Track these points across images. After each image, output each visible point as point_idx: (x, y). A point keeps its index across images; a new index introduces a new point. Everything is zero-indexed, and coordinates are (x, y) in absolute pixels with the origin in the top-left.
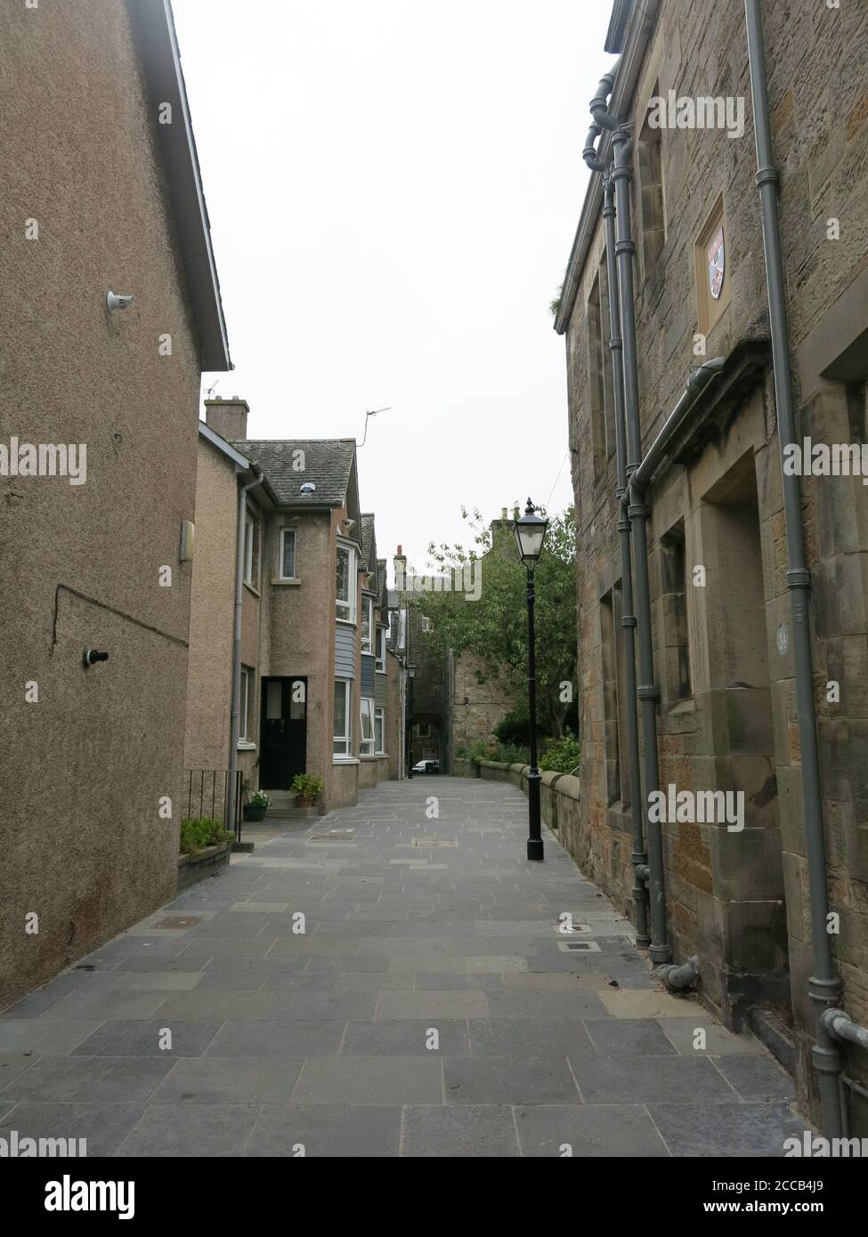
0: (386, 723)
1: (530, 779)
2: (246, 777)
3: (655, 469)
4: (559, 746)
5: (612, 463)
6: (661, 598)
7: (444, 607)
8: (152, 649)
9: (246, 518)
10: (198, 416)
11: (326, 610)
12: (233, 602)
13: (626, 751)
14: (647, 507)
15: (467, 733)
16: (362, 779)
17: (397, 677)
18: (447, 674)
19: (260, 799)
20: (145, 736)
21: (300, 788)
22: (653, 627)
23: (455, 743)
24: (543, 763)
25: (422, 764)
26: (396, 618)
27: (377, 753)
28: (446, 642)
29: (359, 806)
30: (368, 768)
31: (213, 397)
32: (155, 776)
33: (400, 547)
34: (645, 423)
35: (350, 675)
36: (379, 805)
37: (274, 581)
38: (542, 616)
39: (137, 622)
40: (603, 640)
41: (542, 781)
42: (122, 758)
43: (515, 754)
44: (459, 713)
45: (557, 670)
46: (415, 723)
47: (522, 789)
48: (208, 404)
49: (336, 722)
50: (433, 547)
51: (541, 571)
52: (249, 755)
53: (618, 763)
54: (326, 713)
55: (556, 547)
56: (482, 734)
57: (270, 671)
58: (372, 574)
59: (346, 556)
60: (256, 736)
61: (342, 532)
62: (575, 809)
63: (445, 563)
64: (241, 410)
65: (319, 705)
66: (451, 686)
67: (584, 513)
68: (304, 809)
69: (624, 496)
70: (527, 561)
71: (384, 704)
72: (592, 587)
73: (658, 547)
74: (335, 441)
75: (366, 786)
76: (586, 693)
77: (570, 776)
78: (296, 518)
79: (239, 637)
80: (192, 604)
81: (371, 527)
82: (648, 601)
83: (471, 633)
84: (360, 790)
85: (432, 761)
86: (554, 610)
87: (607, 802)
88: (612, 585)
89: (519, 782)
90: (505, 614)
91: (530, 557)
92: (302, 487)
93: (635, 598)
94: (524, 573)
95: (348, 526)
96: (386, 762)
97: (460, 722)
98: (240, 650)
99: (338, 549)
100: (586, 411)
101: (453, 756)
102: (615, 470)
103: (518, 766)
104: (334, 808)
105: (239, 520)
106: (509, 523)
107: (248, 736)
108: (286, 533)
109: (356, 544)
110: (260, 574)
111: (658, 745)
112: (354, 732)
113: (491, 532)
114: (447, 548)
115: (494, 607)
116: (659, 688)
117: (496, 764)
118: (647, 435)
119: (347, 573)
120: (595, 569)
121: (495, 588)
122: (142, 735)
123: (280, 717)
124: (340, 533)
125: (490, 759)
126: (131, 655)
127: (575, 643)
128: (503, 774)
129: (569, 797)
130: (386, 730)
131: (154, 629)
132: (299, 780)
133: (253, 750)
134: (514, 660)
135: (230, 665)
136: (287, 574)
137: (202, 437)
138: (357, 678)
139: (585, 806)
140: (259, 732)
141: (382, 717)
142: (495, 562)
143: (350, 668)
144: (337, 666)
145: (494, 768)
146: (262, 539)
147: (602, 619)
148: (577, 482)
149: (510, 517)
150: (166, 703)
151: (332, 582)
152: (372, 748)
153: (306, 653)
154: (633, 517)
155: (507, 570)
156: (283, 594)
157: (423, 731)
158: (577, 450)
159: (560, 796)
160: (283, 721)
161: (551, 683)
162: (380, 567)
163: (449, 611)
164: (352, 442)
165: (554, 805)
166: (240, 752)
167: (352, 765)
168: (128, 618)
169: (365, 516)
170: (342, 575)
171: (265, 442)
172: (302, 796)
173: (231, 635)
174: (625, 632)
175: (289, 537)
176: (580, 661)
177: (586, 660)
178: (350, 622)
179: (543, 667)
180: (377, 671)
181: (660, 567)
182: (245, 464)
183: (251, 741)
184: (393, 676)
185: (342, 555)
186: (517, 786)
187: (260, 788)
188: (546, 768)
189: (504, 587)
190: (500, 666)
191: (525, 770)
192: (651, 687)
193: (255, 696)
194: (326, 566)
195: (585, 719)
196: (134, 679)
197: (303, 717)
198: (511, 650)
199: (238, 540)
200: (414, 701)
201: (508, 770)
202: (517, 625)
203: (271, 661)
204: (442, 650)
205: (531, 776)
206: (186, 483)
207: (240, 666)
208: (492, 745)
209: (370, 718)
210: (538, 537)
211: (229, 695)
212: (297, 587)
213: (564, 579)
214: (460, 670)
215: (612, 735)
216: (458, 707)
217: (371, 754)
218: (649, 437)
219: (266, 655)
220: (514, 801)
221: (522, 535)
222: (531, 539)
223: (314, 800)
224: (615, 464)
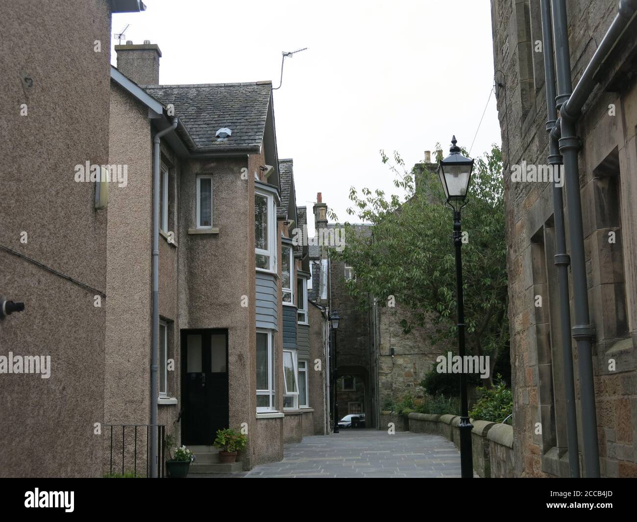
0: (310, 377)
1: (461, 428)
2: (168, 432)
3: (586, 99)
4: (490, 395)
5: (541, 94)
6: (595, 233)
7: (367, 255)
8: (69, 299)
9: (161, 166)
10: (110, 62)
11: (245, 259)
12: (149, 252)
13: (561, 396)
14: (579, 138)
15: (394, 385)
16: (286, 434)
17: (321, 329)
18: (371, 325)
19: (183, 455)
20: (64, 389)
21: (224, 443)
22: (588, 264)
23: (382, 396)
24: (474, 413)
25: (347, 419)
26: (318, 268)
27: (302, 407)
28: (369, 291)
29: (284, 460)
30: (293, 422)
31: (123, 43)
32: (75, 431)
33: (319, 195)
34: (574, 52)
35: (272, 326)
36: (305, 460)
37: (191, 231)
38: (469, 261)
39: (52, 272)
40: (535, 281)
41: (474, 430)
42: (41, 412)
43: (444, 405)
44: (385, 364)
45: (486, 316)
46: (339, 377)
47: (452, 440)
48: (119, 49)
49: (258, 375)
50: (354, 192)
51: (467, 214)
52: (170, 410)
53: (553, 408)
54: (248, 367)
55: (482, 190)
56: (409, 385)
57: (189, 323)
58: (291, 221)
59: (265, 204)
60: (177, 390)
61: (260, 179)
62: (508, 457)
63: (366, 208)
64: (153, 54)
65: (240, 357)
66: (376, 337)
67: (512, 149)
68: (228, 464)
69: (554, 129)
70: (453, 203)
71: (307, 357)
72: (522, 227)
73: (591, 180)
74: (250, 85)
75: (291, 440)
76: (518, 337)
77: (502, 424)
78: (212, 165)
79: (156, 289)
80: (108, 254)
81: (289, 174)
82: (581, 235)
83: (395, 281)
84: (285, 445)
85: (358, 416)
86: (481, 255)
87: (542, 448)
88: (543, 224)
89: (449, 434)
90: (430, 261)
91: (456, 198)
92: (218, 133)
93: (568, 235)
94: (449, 218)
95: (266, 172)
96: (310, 416)
97: (387, 374)
98: (158, 302)
99: (257, 196)
100: (512, 44)
101: (379, 409)
102: (544, 103)
103: (448, 417)
104: (258, 464)
105: (153, 168)
106: (432, 167)
107: (169, 391)
108: (202, 181)
109: (275, 191)
110: (176, 223)
111: (596, 386)
112: (277, 386)
113: (413, 176)
114: (369, 193)
115: (419, 254)
116: (595, 327)
117: (425, 415)
118: (576, 64)
119: (266, 222)
120: (525, 207)
121: (420, 234)
122: (61, 388)
123: (201, 372)
124: (258, 179)
125: (418, 411)
126: (48, 305)
127: (505, 289)
128: (432, 426)
129: (502, 445)
130: (310, 382)
131: (70, 279)
132: (222, 435)
133: (174, 405)
134: (440, 307)
135: (148, 317)
136: (205, 222)
137: (114, 84)
138: (279, 328)
139: (519, 454)
140: (179, 386)
141: (306, 369)
142: (419, 207)
143: (272, 319)
144: (258, 317)
145: (423, 420)
146: (178, 187)
147: (533, 259)
148: (504, 118)
149: (433, 160)
150: (85, 355)
151: (251, 230)
152: (296, 402)
153: (225, 304)
154: (564, 150)
155: (431, 215)
156: (200, 242)
157: (348, 385)
158: (503, 83)
159: (492, 445)
160: (204, 375)
161: (479, 331)
162: (299, 217)
163: (372, 259)
164: (268, 85)
165: (486, 455)
166: (161, 406)
167: (275, 419)
168: (43, 267)
169: (284, 162)
170: (261, 223)
171: (179, 87)
172: (225, 451)
173: (148, 286)
174: (559, 271)
175: (206, 185)
176: (510, 305)
177: (518, 302)
178: (271, 271)
179: (472, 315)
180: (299, 323)
181: (593, 201)
182: (158, 109)
183: (172, 396)
184: (316, 328)
185: (261, 203)
186: (447, 437)
187: (183, 443)
188: (478, 418)
189: (429, 232)
190: (427, 315)
191: (454, 420)
192: (587, 326)
193: (175, 350)
194: (244, 213)
195: (517, 364)
196: (51, 330)
197: (225, 371)
198: (437, 298)
199: (153, 188)
200: (337, 353)
201: (437, 422)
202: (443, 272)
203: (190, 313)
204: (365, 299)
205: (463, 425)
206: (98, 128)
207: (159, 319)
208: (420, 397)
209: (293, 371)
210: (464, 178)
211: (148, 349)
212: (215, 236)
213: (490, 223)
214: (385, 319)
215: (547, 379)
216: (383, 359)
217: (295, 408)
218: (579, 66)
219: (185, 307)
220: (444, 452)
221: (448, 176)
222: (456, 179)
223: (238, 455)
224: (544, 96)
